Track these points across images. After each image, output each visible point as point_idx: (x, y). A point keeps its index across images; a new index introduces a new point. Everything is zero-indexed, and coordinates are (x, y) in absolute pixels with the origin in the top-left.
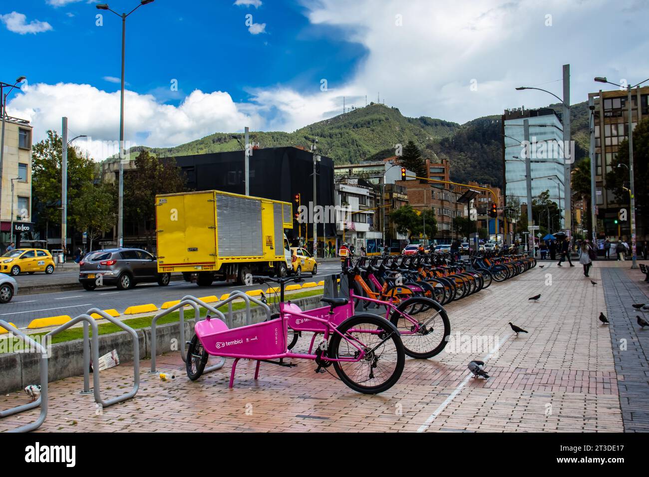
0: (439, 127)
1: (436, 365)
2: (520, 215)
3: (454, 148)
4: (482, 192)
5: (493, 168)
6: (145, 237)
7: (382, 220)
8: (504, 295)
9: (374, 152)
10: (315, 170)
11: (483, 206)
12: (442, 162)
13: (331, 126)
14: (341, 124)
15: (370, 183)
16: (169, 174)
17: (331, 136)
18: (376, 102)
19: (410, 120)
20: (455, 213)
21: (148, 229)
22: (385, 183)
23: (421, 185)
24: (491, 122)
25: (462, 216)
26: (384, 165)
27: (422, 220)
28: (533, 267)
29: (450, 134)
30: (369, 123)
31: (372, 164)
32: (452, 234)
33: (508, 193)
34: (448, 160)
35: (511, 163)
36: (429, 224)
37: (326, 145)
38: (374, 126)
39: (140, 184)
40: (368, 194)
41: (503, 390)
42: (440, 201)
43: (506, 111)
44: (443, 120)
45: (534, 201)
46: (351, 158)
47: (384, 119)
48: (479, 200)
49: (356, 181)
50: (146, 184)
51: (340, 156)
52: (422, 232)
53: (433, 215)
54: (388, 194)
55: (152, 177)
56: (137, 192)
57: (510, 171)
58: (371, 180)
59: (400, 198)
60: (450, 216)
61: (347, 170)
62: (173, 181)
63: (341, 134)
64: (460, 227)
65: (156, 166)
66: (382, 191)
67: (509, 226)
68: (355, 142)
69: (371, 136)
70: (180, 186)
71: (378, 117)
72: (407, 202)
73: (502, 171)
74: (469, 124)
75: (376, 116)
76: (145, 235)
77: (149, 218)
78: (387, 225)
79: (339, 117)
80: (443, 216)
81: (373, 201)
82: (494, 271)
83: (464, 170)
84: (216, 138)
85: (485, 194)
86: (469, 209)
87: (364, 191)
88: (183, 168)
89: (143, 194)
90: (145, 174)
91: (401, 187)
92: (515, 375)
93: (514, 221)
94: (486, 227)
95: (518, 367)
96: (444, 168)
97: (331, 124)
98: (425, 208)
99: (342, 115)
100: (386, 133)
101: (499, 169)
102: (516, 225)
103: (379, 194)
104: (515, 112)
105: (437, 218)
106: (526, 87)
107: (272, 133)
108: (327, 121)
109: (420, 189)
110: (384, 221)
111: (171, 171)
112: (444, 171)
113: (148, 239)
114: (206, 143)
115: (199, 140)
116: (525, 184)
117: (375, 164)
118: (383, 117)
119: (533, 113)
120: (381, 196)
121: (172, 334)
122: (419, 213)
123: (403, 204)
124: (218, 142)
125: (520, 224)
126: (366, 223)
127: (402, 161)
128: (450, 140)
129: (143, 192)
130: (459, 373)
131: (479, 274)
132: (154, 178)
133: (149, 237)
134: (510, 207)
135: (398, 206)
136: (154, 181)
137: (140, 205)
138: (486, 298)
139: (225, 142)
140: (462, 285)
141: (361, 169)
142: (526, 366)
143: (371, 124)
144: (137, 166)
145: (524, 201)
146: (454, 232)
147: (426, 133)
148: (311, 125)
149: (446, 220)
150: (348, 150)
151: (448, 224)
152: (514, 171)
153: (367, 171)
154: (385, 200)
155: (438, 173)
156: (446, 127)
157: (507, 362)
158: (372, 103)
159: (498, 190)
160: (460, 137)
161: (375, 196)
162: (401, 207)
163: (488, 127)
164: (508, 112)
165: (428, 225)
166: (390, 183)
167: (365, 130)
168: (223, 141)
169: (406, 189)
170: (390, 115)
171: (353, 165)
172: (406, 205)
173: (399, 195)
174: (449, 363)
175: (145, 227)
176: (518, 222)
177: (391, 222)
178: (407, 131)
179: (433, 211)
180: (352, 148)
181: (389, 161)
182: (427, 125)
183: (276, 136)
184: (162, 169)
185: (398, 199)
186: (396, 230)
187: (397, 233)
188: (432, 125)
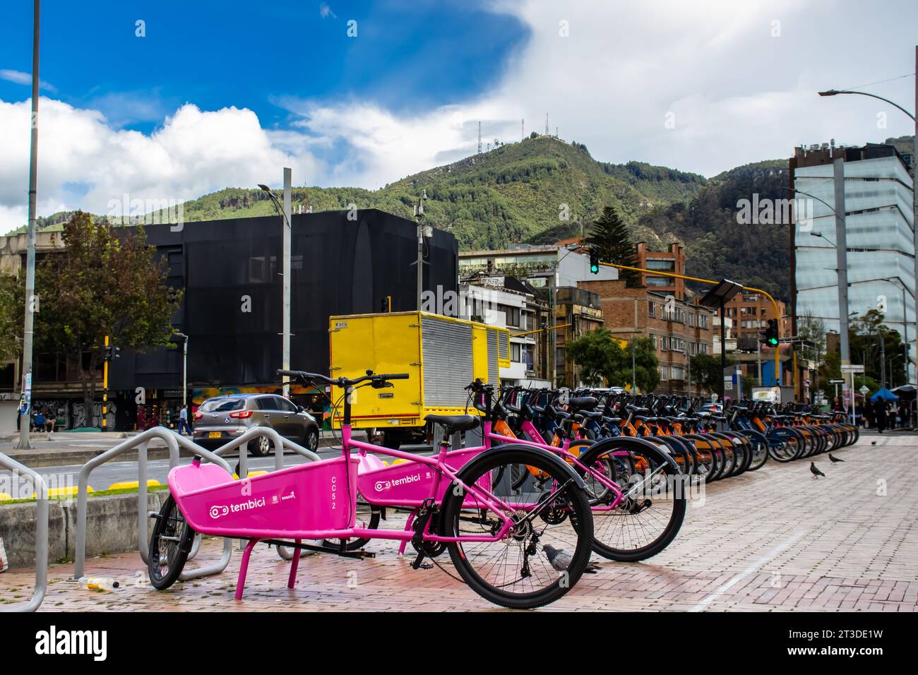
0: (665, 183)
1: (658, 571)
2: (824, 353)
3: (695, 223)
4: (749, 309)
5: (771, 264)
6: (80, 385)
7: (552, 357)
8: (794, 480)
9: (536, 230)
10: (420, 255)
11: (749, 336)
12: (670, 250)
13: (454, 179)
14: (471, 175)
15: (528, 284)
16: (131, 259)
17: (453, 198)
18: (542, 133)
19: (607, 168)
20: (696, 349)
21: (86, 367)
22: (558, 285)
23: (628, 290)
24: (769, 172)
25: (708, 353)
26: (555, 253)
27: (631, 359)
28: (850, 444)
29: (686, 197)
30: (528, 174)
31: (532, 251)
32: (690, 387)
33: (800, 311)
34: (682, 245)
35: (807, 252)
36: (644, 365)
37: (443, 216)
38: (538, 179)
39: (73, 277)
40: (524, 306)
41: (796, 606)
42: (666, 323)
43: (799, 150)
44: (672, 168)
45: (854, 326)
46: (491, 241)
47: (557, 165)
48: (743, 325)
49: (502, 280)
50: (84, 277)
51: (471, 236)
52: (630, 382)
53: (652, 348)
54: (564, 306)
55: (97, 264)
56: (64, 293)
57: (805, 269)
58: (531, 281)
59: (587, 315)
60: (685, 352)
61: (484, 261)
62: (140, 272)
63: (473, 194)
64: (705, 374)
65: (106, 242)
66: (552, 301)
67: (802, 374)
68: (500, 210)
69: (531, 198)
70: (153, 282)
71: (546, 161)
72: (600, 323)
73: (789, 269)
74: (723, 176)
75: (541, 160)
76: (81, 381)
77: (88, 345)
78: (560, 367)
79: (468, 160)
80: (670, 353)
81: (535, 320)
82: (774, 441)
83: (713, 268)
84: (227, 198)
85: (754, 313)
86: (723, 341)
87: (517, 300)
88: (159, 247)
89: (77, 297)
90: (81, 258)
91: (589, 293)
92: (818, 588)
93: (812, 365)
94: (756, 376)
95: (825, 577)
96: (673, 262)
97: (454, 175)
98: (636, 334)
99: (475, 157)
100: (561, 193)
101: (782, 266)
102: (817, 373)
103: (546, 306)
104: (816, 151)
105: (660, 356)
106: (840, 90)
107: (338, 190)
108: (446, 168)
109: (626, 299)
110: (555, 360)
111: (134, 253)
112: (673, 267)
113: (85, 387)
114: (207, 207)
115: (192, 202)
116: (835, 292)
117: (539, 251)
118: (554, 162)
119: (852, 154)
120: (549, 311)
121: (122, 515)
122: (623, 345)
123: (593, 327)
124: (232, 207)
125: (825, 371)
126: (519, 362)
127: (590, 246)
128: (687, 207)
129: (77, 292)
130: (705, 582)
131: (743, 439)
132: (100, 266)
133: (89, 385)
134: (804, 338)
135: (582, 331)
136: (100, 271)
137: (70, 320)
138: (757, 484)
139: (245, 206)
140: (710, 457)
141: (511, 260)
142: (843, 575)
143: (532, 174)
144: (66, 242)
145: (834, 326)
146: (692, 385)
147: (640, 194)
148: (415, 176)
149: (676, 359)
150: (486, 225)
151: (680, 367)
152: (813, 268)
153: (522, 264)
154: (558, 319)
155: (662, 270)
156: (679, 182)
157: (802, 569)
158: (534, 135)
159: (782, 305)
160: (706, 202)
161: (539, 310)
162: (588, 333)
163: (763, 183)
164: (803, 151)
165: (641, 368)
166: (567, 284)
167: (519, 186)
168: (240, 204)
169: (599, 297)
170: (568, 156)
171: (494, 252)
172: (599, 328)
173: (585, 310)
174: (686, 569)
175: (80, 363)
176: (820, 367)
177: (569, 362)
178: (602, 190)
179: (651, 341)
180: (495, 222)
181: (566, 246)
182: (642, 178)
183: (345, 196)
184: (118, 250)
185: (582, 317)
186: (578, 377)
187: (581, 383)
188: (650, 179)
